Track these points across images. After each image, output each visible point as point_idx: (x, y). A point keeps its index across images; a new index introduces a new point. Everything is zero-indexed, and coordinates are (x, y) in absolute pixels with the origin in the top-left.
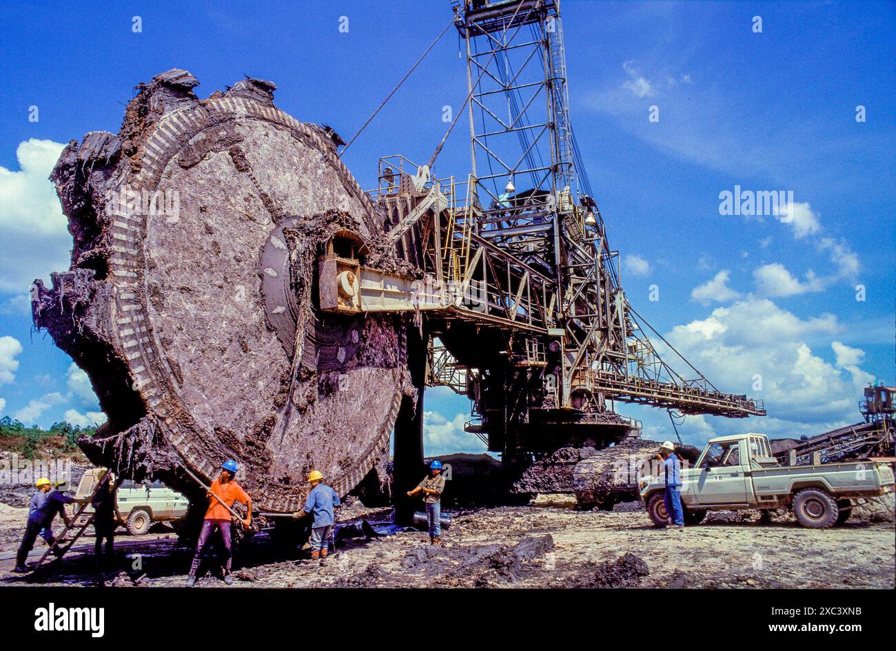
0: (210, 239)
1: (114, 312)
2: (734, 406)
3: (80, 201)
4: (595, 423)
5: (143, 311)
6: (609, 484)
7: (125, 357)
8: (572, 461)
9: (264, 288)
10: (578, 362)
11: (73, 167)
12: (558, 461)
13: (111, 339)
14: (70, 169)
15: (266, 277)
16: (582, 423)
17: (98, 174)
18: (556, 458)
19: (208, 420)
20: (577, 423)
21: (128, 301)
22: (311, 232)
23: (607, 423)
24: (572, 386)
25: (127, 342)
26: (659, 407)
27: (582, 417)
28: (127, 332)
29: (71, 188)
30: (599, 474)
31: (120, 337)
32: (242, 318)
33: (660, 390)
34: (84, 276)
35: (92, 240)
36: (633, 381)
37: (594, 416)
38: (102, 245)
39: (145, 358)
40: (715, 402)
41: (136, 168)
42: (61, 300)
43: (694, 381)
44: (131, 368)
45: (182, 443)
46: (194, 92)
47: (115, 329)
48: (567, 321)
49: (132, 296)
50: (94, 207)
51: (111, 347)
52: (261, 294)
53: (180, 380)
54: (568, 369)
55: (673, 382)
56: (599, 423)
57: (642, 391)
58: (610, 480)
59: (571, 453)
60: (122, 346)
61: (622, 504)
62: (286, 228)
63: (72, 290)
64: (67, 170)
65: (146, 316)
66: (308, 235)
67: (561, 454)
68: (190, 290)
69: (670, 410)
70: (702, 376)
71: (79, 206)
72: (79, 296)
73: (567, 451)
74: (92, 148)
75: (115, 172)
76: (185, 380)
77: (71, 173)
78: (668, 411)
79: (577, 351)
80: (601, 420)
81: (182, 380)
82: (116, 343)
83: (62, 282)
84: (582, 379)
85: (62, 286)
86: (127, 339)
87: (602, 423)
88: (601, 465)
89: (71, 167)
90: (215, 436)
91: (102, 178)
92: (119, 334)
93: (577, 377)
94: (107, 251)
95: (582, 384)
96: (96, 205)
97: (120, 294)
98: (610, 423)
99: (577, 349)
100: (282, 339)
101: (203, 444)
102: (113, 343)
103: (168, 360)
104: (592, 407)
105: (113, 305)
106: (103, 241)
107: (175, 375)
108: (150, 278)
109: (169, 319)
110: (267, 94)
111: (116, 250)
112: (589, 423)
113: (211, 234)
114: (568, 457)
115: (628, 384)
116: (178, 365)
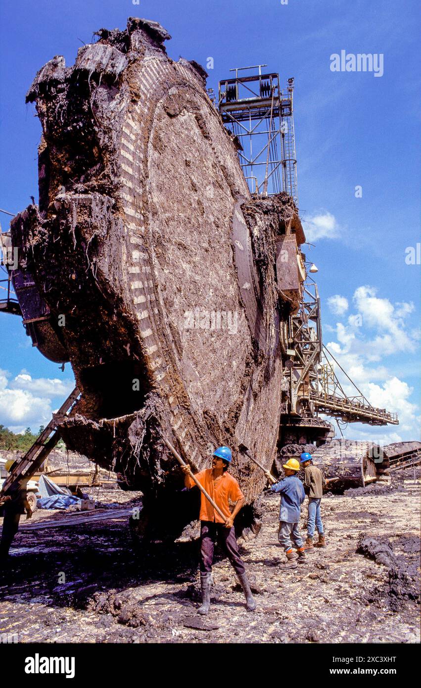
0: (195, 197)
1: (124, 258)
2: (380, 416)
3: (77, 121)
4: (311, 426)
5: (148, 262)
6: (337, 473)
7: (135, 315)
8: (297, 455)
9: (236, 259)
10: (303, 377)
11: (63, 83)
12: (285, 455)
13: (122, 290)
14: (59, 86)
15: (236, 249)
16: (301, 425)
17: (102, 92)
18: (284, 453)
19: (199, 401)
20: (298, 425)
21: (137, 247)
22: (269, 211)
23: (318, 426)
24: (298, 396)
25: (137, 297)
26: (330, 416)
27: (300, 420)
28: (136, 285)
29: (61, 106)
30: (329, 466)
31: (130, 290)
32: (223, 289)
33: (337, 403)
34: (103, 203)
35: (83, 172)
36: (321, 395)
37: (310, 421)
38: (104, 176)
39: (152, 318)
40: (369, 413)
41: (135, 98)
42: (73, 230)
43: (355, 397)
44: (140, 329)
45: (181, 427)
46: (165, 43)
47: (125, 278)
48: (295, 345)
49: (140, 241)
50: (96, 129)
51: (121, 300)
52: (234, 266)
53: (180, 351)
54: (295, 382)
55: (345, 398)
56: (313, 426)
57: (327, 403)
58: (338, 471)
59: (297, 449)
60: (132, 301)
61: (351, 490)
62: (244, 204)
63: (89, 220)
64: (55, 87)
65: (152, 268)
66: (266, 213)
67: (288, 450)
68: (185, 247)
69: (338, 418)
70: (361, 394)
71: (74, 127)
72: (96, 228)
73: (293, 447)
74: (98, 59)
75: (118, 95)
76: (184, 352)
77: (62, 90)
78: (336, 419)
79: (303, 369)
80: (314, 423)
81: (182, 351)
82: (126, 296)
83: (74, 208)
84: (306, 391)
85: (74, 213)
86: (137, 293)
87: (315, 426)
88: (329, 458)
89: (60, 83)
90: (203, 421)
91: (106, 97)
92: (129, 286)
93: (302, 389)
94: (111, 183)
95: (305, 394)
96: (99, 127)
97: (130, 236)
98: (321, 426)
99: (303, 367)
100: (249, 318)
101: (196, 431)
102: (123, 295)
103: (170, 326)
104: (307, 413)
105: (124, 249)
106: (106, 171)
107: (176, 345)
108: (154, 226)
109: (170, 276)
110: (202, 79)
111: (124, 183)
112: (307, 426)
113: (196, 191)
114: (294, 452)
115: (319, 397)
116: (178, 333)
